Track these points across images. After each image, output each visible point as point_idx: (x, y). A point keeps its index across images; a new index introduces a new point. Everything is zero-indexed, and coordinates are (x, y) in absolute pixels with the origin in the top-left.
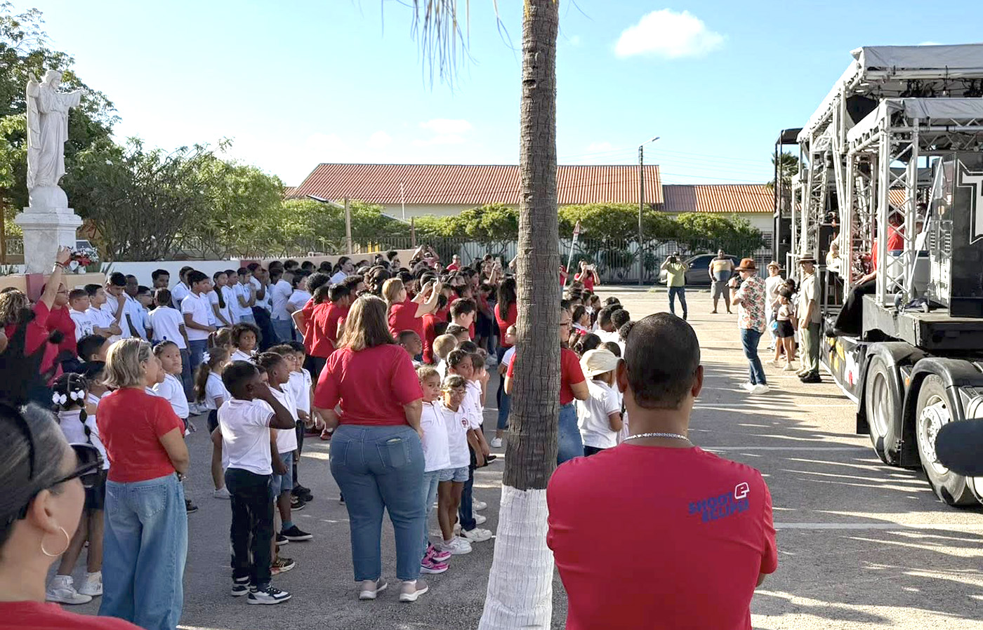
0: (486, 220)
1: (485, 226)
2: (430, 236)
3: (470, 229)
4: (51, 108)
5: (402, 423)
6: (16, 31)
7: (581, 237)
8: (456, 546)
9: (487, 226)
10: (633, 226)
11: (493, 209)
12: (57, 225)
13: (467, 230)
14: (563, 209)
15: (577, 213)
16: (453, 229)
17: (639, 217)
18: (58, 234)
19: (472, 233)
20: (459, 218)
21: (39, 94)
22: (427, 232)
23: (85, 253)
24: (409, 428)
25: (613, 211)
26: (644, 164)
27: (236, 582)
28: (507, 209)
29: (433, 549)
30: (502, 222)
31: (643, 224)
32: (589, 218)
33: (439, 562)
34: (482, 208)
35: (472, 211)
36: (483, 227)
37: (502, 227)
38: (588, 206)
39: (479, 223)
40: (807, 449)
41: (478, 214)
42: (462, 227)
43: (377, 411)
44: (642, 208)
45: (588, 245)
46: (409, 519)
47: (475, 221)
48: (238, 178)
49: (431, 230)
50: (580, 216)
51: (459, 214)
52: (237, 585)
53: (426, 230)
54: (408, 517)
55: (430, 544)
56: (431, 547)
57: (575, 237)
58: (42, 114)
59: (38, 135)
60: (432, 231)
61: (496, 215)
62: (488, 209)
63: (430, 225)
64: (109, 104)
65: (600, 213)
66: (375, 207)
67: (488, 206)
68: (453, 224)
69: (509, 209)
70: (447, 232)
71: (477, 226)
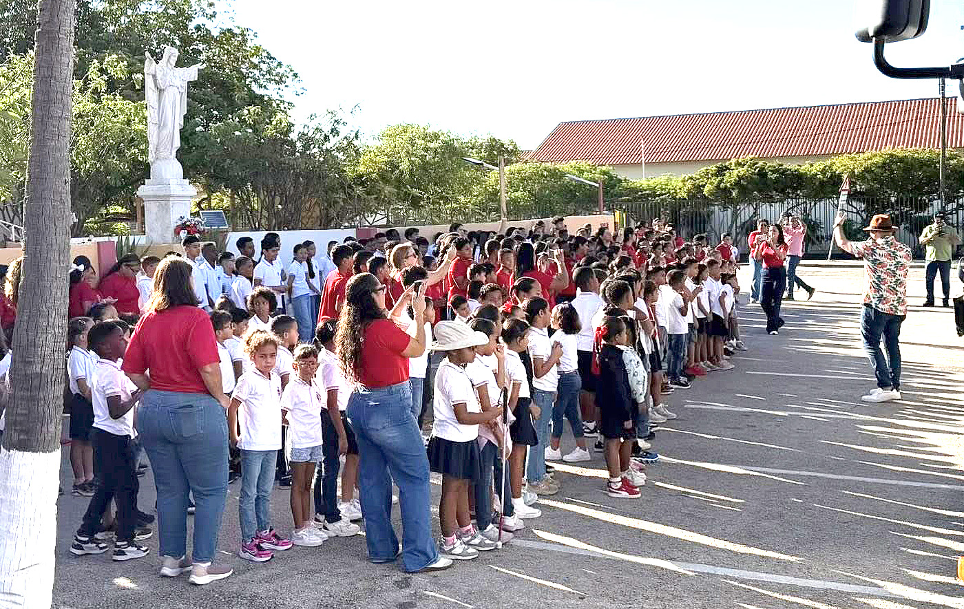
0: (730, 178)
1: (728, 185)
2: (662, 200)
3: (710, 190)
4: (168, 84)
5: (200, 391)
6: (210, 11)
7: (853, 196)
8: (304, 537)
9: (731, 185)
10: (932, 179)
11: (739, 164)
12: (169, 196)
13: (706, 191)
14: (834, 161)
15: (851, 164)
16: (689, 191)
17: (940, 166)
18: (171, 205)
19: (712, 194)
20: (698, 177)
21: (156, 72)
22: (659, 195)
23: (193, 223)
24: (207, 397)
25: (902, 160)
26: (946, 96)
27: (77, 540)
28: (757, 163)
29: (275, 535)
30: (750, 180)
31: (947, 177)
32: (867, 170)
33: (265, 550)
34: (727, 163)
35: (713, 168)
36: (726, 187)
37: (750, 186)
38: (867, 154)
39: (721, 181)
40: (881, 481)
41: (721, 171)
42: (699, 188)
43: (176, 377)
44: (944, 153)
45: (868, 205)
46: (207, 495)
47: (715, 181)
48: (428, 144)
49: (663, 192)
50: (854, 168)
51: (697, 172)
52: (76, 543)
53: (658, 193)
54: (205, 493)
55: (271, 530)
56: (272, 533)
57: (844, 197)
58: (161, 91)
59: (156, 111)
60: (665, 194)
61: (742, 171)
62: (733, 165)
63: (664, 187)
64: (295, 75)
65: (884, 163)
66: (604, 168)
67: (733, 161)
68: (689, 185)
69: (761, 163)
70: (683, 194)
71: (718, 187)
